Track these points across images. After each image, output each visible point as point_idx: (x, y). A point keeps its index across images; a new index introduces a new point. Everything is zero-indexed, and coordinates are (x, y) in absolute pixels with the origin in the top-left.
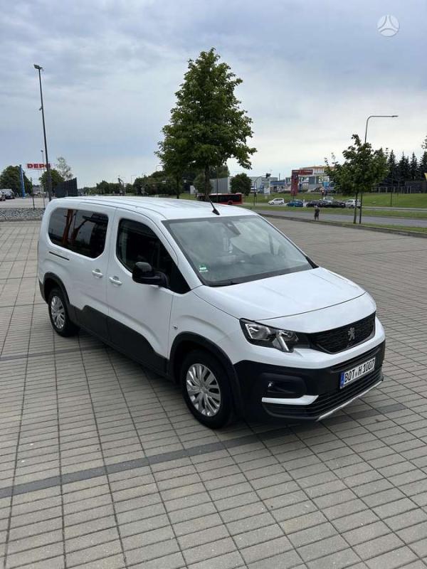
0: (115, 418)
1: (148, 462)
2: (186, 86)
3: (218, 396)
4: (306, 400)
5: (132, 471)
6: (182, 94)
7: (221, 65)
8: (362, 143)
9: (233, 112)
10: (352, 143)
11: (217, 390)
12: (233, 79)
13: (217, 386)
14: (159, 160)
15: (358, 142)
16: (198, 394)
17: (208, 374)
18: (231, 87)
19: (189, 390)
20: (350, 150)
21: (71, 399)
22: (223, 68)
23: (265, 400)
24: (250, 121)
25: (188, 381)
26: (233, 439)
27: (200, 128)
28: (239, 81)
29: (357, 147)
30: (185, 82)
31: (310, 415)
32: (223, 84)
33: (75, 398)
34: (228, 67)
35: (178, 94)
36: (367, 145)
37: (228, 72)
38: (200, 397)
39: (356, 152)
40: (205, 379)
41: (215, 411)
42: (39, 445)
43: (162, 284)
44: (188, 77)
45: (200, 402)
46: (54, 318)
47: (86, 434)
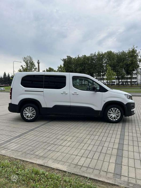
13: (119, 112)
40: (115, 111)
41: (119, 118)
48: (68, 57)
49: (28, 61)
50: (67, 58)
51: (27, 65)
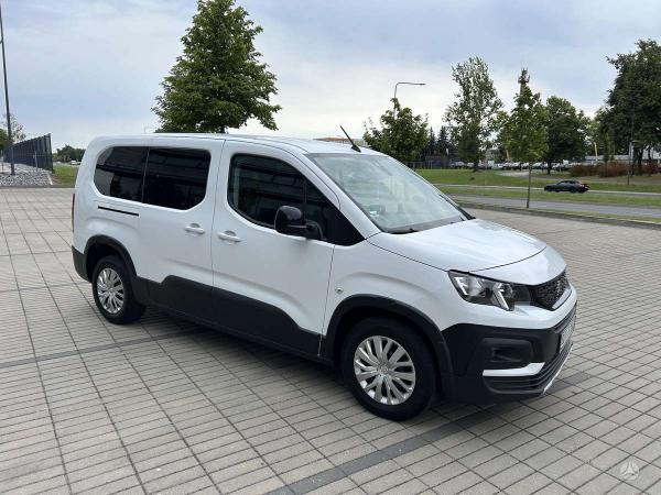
0: (260, 420)
1: (342, 472)
2: (195, 31)
3: (412, 377)
4: (533, 369)
5: (328, 486)
6: (190, 40)
7: (238, 10)
8: (402, 108)
9: (253, 65)
10: (391, 106)
11: (410, 367)
12: (252, 27)
13: (410, 363)
14: (158, 118)
15: (397, 106)
16: (374, 377)
17: (394, 348)
18: (249, 35)
19: (358, 372)
20: (388, 115)
21: (180, 403)
22: (239, 15)
23: (487, 373)
24: (273, 77)
25: (357, 361)
26: (431, 431)
27: (215, 80)
28: (259, 29)
29: (397, 112)
30: (192, 26)
31: (534, 387)
32: (240, 32)
33: (186, 401)
34: (245, 13)
35: (184, 40)
36: (407, 110)
37: (246, 19)
38: (379, 381)
39: (396, 118)
40: (389, 356)
41: (405, 397)
42: (169, 469)
43: (311, 234)
44: (197, 20)
45: (379, 389)
46: (101, 300)
47: (232, 447)
48: (643, 45)
49: (471, 80)
50: (640, 50)
51: (467, 93)
